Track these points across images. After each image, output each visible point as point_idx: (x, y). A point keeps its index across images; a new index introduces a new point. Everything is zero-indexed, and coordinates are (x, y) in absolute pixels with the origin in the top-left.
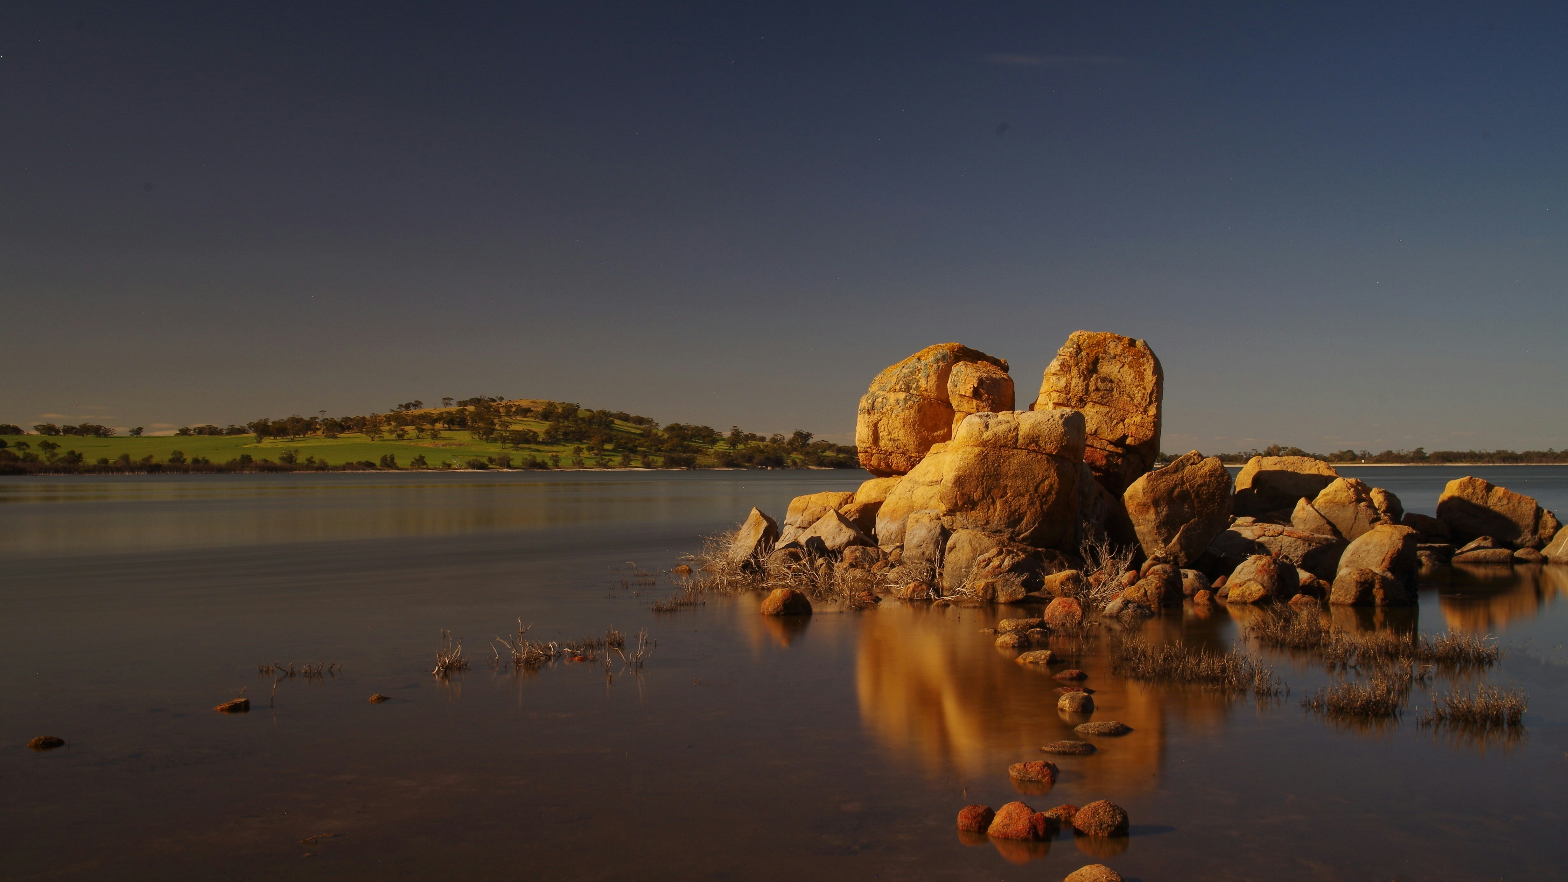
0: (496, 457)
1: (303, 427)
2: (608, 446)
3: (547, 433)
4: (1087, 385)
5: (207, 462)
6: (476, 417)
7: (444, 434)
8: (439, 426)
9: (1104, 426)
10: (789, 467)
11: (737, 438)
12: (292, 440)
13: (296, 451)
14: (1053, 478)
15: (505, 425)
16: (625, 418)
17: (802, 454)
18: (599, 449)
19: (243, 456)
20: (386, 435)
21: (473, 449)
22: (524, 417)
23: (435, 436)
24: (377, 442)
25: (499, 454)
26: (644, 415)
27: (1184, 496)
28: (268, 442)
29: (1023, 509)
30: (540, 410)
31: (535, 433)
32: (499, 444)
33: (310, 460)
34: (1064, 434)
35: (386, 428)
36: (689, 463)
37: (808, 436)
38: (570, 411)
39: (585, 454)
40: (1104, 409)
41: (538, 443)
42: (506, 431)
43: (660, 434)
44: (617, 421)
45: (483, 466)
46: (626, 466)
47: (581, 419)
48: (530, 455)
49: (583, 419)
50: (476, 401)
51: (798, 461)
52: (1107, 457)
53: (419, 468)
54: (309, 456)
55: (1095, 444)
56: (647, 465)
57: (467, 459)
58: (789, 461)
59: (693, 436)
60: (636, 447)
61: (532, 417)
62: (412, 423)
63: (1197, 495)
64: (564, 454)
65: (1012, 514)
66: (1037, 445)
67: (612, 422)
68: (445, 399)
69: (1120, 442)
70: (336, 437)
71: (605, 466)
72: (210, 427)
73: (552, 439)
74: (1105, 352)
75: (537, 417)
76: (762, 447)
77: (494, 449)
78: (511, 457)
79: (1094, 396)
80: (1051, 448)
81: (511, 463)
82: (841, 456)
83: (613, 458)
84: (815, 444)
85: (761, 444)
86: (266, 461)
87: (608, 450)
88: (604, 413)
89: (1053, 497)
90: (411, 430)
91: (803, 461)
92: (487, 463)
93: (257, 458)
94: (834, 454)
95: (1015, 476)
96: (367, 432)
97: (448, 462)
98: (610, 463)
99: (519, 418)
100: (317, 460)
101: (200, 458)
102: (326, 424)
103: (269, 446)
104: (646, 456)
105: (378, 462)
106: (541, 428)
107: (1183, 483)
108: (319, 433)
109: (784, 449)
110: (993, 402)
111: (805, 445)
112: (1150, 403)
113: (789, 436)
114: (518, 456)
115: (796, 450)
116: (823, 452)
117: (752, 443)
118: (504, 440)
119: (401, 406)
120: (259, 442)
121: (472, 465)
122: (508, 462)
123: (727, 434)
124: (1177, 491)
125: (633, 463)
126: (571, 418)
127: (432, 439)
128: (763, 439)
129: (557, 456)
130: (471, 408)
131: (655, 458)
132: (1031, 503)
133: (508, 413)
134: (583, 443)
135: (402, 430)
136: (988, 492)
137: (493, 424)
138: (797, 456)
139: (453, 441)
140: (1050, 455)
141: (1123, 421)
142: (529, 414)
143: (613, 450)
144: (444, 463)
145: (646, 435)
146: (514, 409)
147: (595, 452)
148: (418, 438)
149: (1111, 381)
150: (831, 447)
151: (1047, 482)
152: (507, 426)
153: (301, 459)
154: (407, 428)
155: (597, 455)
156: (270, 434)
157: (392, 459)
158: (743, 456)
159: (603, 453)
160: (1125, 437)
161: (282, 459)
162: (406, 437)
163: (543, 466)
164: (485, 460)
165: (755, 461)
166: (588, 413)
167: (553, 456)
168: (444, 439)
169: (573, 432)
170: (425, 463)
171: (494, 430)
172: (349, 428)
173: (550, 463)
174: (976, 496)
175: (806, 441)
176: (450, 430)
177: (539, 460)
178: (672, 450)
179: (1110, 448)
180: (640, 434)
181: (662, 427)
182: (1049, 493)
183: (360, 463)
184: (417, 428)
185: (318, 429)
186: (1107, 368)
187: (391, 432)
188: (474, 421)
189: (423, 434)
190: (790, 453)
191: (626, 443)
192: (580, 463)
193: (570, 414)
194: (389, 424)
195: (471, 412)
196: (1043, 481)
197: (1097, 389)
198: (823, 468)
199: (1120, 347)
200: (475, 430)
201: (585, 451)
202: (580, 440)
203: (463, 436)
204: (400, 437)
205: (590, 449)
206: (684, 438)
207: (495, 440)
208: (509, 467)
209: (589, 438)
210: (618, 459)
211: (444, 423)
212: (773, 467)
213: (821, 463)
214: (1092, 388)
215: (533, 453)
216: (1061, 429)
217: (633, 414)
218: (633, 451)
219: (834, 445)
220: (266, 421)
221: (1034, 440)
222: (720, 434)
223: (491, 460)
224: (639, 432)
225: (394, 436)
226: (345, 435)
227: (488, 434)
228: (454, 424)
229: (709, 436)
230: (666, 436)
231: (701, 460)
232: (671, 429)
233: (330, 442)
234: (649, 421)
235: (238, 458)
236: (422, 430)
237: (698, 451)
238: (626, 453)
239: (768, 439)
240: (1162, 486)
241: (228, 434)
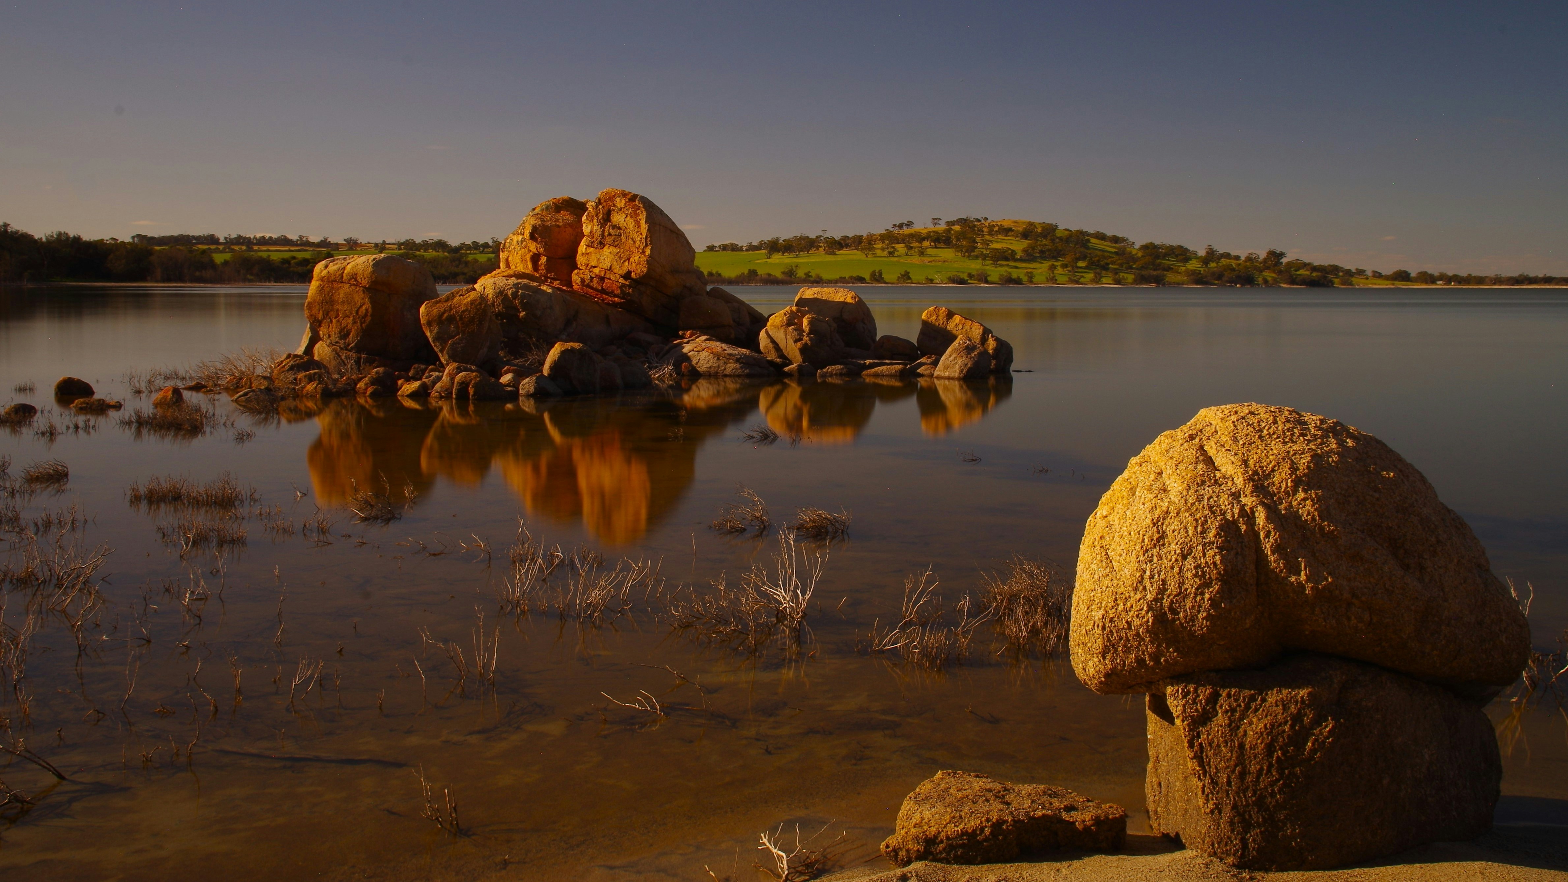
0: (974, 273)
1: (807, 244)
2: (1081, 264)
3: (1025, 251)
4: (603, 231)
5: (720, 275)
6: (961, 236)
7: (930, 251)
8: (926, 244)
9: (615, 263)
10: (1258, 285)
11: (1211, 255)
12: (797, 257)
13: (797, 266)
14: (368, 305)
15: (986, 243)
16: (1101, 237)
17: (1274, 272)
18: (1073, 267)
19: (750, 270)
20: (879, 252)
21: (955, 265)
22: (1006, 236)
23: (922, 253)
24: (870, 258)
25: (977, 270)
26: (1120, 235)
27: (451, 319)
28: (777, 258)
29: (350, 326)
30: (1020, 229)
31: (1013, 251)
32: (980, 261)
33: (808, 275)
34: (373, 272)
35: (879, 245)
36: (1159, 281)
37: (1282, 255)
38: (1049, 230)
39: (1059, 270)
40: (616, 250)
41: (1016, 260)
42: (986, 249)
43: (1134, 252)
44: (1093, 240)
45: (962, 282)
46: (1097, 283)
47: (1058, 238)
48: (1006, 271)
49: (1060, 238)
50: (963, 222)
51: (1269, 279)
52: (620, 287)
53: (904, 282)
54: (806, 271)
55: (613, 278)
56: (1118, 282)
57: (949, 274)
58: (1260, 279)
59: (1165, 255)
60: (1108, 264)
61: (1013, 236)
62: (903, 241)
63: (461, 318)
64: (1040, 271)
65: (342, 330)
66: (356, 280)
67: (1088, 241)
68: (933, 219)
69: (627, 276)
70: (835, 254)
71: (1077, 282)
72: (732, 244)
73: (1029, 257)
74: (614, 205)
75: (1017, 236)
76: (1234, 266)
77: (975, 266)
78: (989, 273)
79: (609, 240)
80: (365, 282)
81: (989, 279)
82: (1314, 274)
83: (1084, 275)
84: (1289, 264)
85: (1234, 263)
86: (769, 275)
87: (1081, 268)
88: (1081, 233)
89: (368, 319)
90: (901, 248)
91: (1274, 279)
92: (966, 278)
93: (761, 272)
94: (1308, 273)
95: (343, 302)
96: (862, 249)
97: (930, 278)
98: (1082, 280)
99: (1000, 237)
100: (813, 274)
101: (714, 272)
102: (827, 242)
103: (777, 261)
104: (1116, 273)
105: (867, 277)
106: (1019, 246)
107: (451, 309)
108: (821, 249)
109: (1256, 268)
110: (546, 244)
111: (1278, 263)
112: (646, 245)
113: (1263, 255)
114: (995, 272)
115: (1268, 268)
116: (1296, 271)
117: (1224, 261)
118: (984, 257)
119: (895, 225)
120: (769, 258)
121: (953, 280)
122: (986, 278)
123: (1202, 253)
124: (446, 315)
125: (1104, 280)
126: (1049, 238)
127: (920, 256)
128: (1237, 258)
129: (1031, 273)
130: (957, 228)
131: (1126, 275)
132: (354, 322)
133: (991, 233)
134: (1057, 261)
135: (893, 247)
136: (327, 314)
137: (975, 242)
138: (1269, 275)
139: (937, 258)
140: (365, 287)
141: (629, 259)
142: (1010, 234)
143: (1086, 267)
144: (927, 278)
145: (1121, 253)
146: (996, 229)
147: (1069, 269)
148: (907, 255)
149: (620, 228)
150: (1305, 265)
151: (364, 308)
152: (988, 245)
153: (801, 273)
154: (897, 246)
155: (1069, 271)
156: (778, 251)
157: (881, 274)
158: (1213, 274)
159: (1076, 270)
160: (629, 272)
161: (783, 273)
162: (896, 254)
163: (1018, 281)
164: (965, 276)
165: (1224, 279)
166: (1067, 233)
167: (1027, 272)
168: (930, 256)
169: (1049, 250)
170: (909, 278)
171: (976, 248)
172: (847, 246)
173: (1025, 279)
174: (320, 316)
175: (1279, 260)
176: (936, 247)
177: (1014, 276)
178: (1142, 268)
179: (621, 280)
180: (1116, 253)
181: (1137, 246)
182: (366, 315)
183: (851, 277)
184: (907, 246)
185: (821, 247)
186: (618, 218)
187: (883, 249)
188: (958, 239)
189: (912, 252)
190: (1261, 272)
191: (1099, 261)
192: (1053, 280)
193: (1049, 234)
194: (883, 242)
195: (956, 232)
196: (361, 306)
197: (610, 235)
198: (1295, 286)
199: (623, 202)
200: (958, 248)
201: (1059, 268)
202: (1055, 258)
203: (947, 254)
204: (891, 254)
205: (1064, 266)
206: (1157, 257)
207: (977, 257)
208: (987, 282)
209: (1064, 255)
210: (1090, 276)
211: (932, 241)
212: (1242, 285)
213: (1293, 281)
214: (606, 234)
215: (1010, 270)
216: (370, 269)
217: (1109, 233)
218: (1105, 268)
219: (1309, 264)
220: (778, 239)
221: (354, 277)
222: (1195, 253)
223: (971, 276)
224: (1113, 250)
225: (885, 253)
226: (844, 251)
227: (970, 251)
228: (940, 243)
229: (1182, 254)
230: (1140, 254)
231: (1171, 277)
232: (1145, 247)
233: (830, 258)
234: (1124, 240)
235: (746, 272)
236: (911, 248)
237: (1169, 269)
238: (1098, 270)
239: (1243, 258)
240: (435, 311)
241: (747, 250)
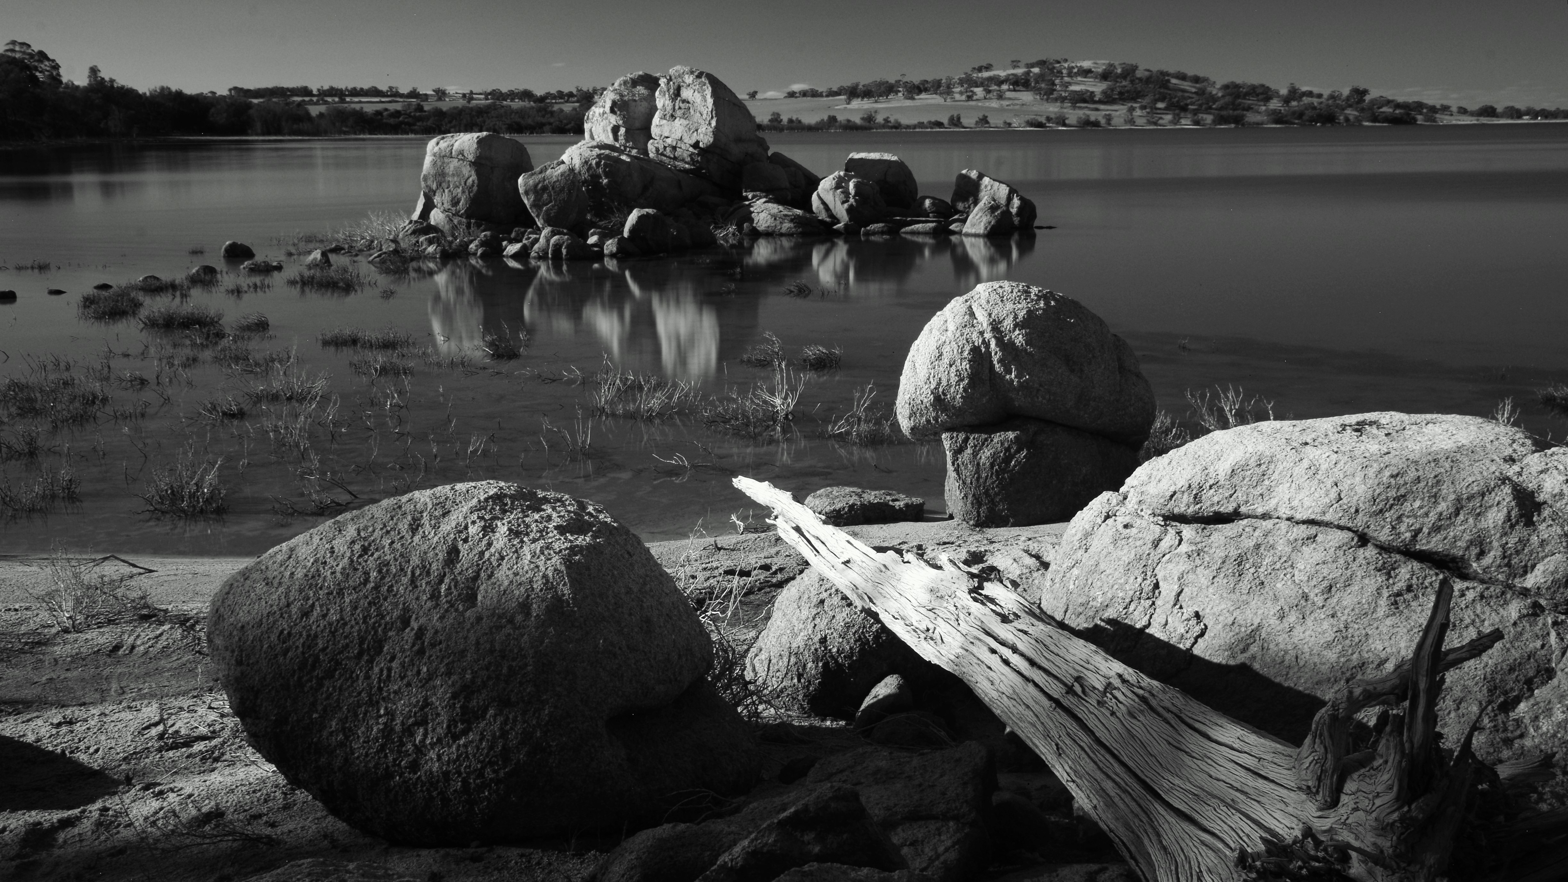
0: (1053, 116)
1: (887, 89)
2: (1160, 105)
3: (1104, 92)
4: (674, 105)
5: (800, 122)
6: (1040, 78)
7: (1009, 94)
8: (1005, 87)
9: (685, 134)
10: (1339, 123)
11: (1294, 94)
12: (876, 102)
13: (876, 112)
14: (474, 177)
15: (1066, 85)
16: (1183, 77)
17: (1356, 110)
18: (1151, 108)
19: (829, 116)
20: (957, 96)
21: (1034, 109)
22: (1085, 77)
23: (1000, 97)
24: (949, 102)
25: (1055, 113)
26: (1201, 74)
27: (545, 188)
28: (856, 104)
29: (460, 195)
30: (1100, 70)
31: (1092, 92)
32: (1058, 104)
33: (886, 120)
34: (477, 149)
35: (958, 89)
36: (1238, 120)
37: (1365, 92)
38: (1129, 72)
39: (1138, 113)
40: (685, 122)
41: (1095, 102)
42: (1065, 91)
43: (1214, 92)
44: (1174, 81)
45: (1040, 125)
46: (1176, 124)
47: (1137, 78)
48: (1084, 114)
49: (1140, 79)
50: (1041, 63)
51: (1351, 118)
52: (690, 156)
53: (982, 126)
54: (885, 117)
55: (684, 147)
56: (1197, 123)
57: (1028, 118)
58: (1342, 118)
59: (1247, 94)
60: (1187, 105)
61: (1091, 77)
62: (981, 84)
63: (553, 188)
64: (1118, 113)
65: (453, 199)
66: (463, 155)
67: (1168, 81)
68: (1013, 62)
69: (696, 145)
70: (914, 99)
71: (1155, 124)
72: (812, 90)
73: (1108, 99)
74: (683, 82)
75: (1096, 78)
76: (1316, 104)
77: (1053, 109)
78: (1067, 116)
79: (679, 113)
80: (471, 157)
81: (1067, 122)
82: (1397, 112)
83: (1163, 116)
84: (1373, 102)
85: (1315, 101)
86: (849, 121)
87: (1160, 109)
88: (1163, 73)
89: (475, 188)
90: (979, 91)
91: (1356, 118)
92: (1044, 121)
93: (841, 118)
94: (1391, 110)
95: (453, 175)
96: (941, 94)
97: (1008, 121)
98: (1161, 122)
99: (1079, 79)
100: (892, 119)
101: (794, 118)
102: (906, 86)
103: (856, 107)
104: (1195, 114)
105: (945, 121)
106: (1098, 88)
108: (900, 94)
109: (1337, 106)
110: (624, 117)
111: (1361, 101)
112: (712, 118)
113: (1346, 92)
114: (1074, 115)
115: (1350, 106)
116: (1379, 108)
117: (1306, 100)
118: (1063, 99)
119: (974, 68)
120: (848, 104)
121: (1031, 124)
122: (1064, 121)
123: (1284, 91)
124: (540, 185)
125: (1183, 121)
126: (1128, 79)
127: (998, 99)
128: (1320, 96)
129: (1109, 115)
130: (1036, 70)
131: (1205, 116)
132: (463, 192)
133: (1070, 75)
134: (1136, 102)
135: (972, 91)
136: (439, 185)
137: (1054, 84)
138: (1351, 113)
139: (1016, 102)
140: (471, 162)
141: (697, 130)
142: (1089, 75)
143: (1166, 109)
144: (1005, 123)
145: (1201, 93)
146: (1075, 70)
147: (1148, 110)
148: (985, 98)
149: (688, 102)
150: (1389, 102)
151: (471, 179)
152: (1067, 87)
153: (880, 119)
154: (976, 90)
155: (1148, 113)
156: (858, 97)
157: (959, 118)
158: (1294, 113)
159: (1155, 111)
160: (698, 142)
161: (862, 119)
162: (975, 97)
163: (1096, 124)
164: (1043, 120)
165: (1305, 118)
166: (1147, 73)
167: (1106, 115)
168: (1010, 99)
169: (1128, 92)
170: (987, 122)
171: (1055, 90)
172: (926, 90)
173: (1103, 121)
174: (434, 187)
175: (1362, 97)
176: (1014, 90)
177: (1092, 119)
178: (1221, 109)
179: (691, 149)
180: (1195, 93)
181: (1218, 86)
182: (473, 185)
183: (930, 122)
184: (985, 90)
185: (900, 91)
186: (686, 93)
187: (961, 93)
188: (1037, 82)
189: (991, 95)
190: (1344, 109)
191: (1178, 102)
192: (1132, 121)
193: (1128, 74)
194: (962, 86)
195: (1035, 74)
196: (468, 178)
197: (680, 108)
198: (1377, 124)
199: (691, 78)
200: (1037, 90)
201: (1138, 110)
202: (1134, 99)
203: (1026, 97)
204: (970, 98)
205: (1143, 108)
206: (1238, 96)
207: (1056, 100)
208: (1064, 125)
209: (1143, 96)
210: (1169, 117)
211: (1010, 84)
212: (1323, 123)
213: (1375, 119)
214: (677, 107)
215: (1088, 112)
216: (475, 146)
217: (1190, 73)
218: (1184, 109)
219: (1392, 101)
220: (857, 85)
221: (461, 153)
222: (1277, 92)
223: (1049, 119)
224: (1194, 90)
225: (964, 97)
226: (923, 96)
227: (1048, 94)
228: (1018, 85)
229: (1264, 93)
230: (1220, 95)
231: (1251, 117)
232: (1226, 87)
233: (908, 103)
234: (1206, 80)
235: (826, 118)
236: (989, 92)
237: (1249, 108)
238: (1177, 111)
239: (1325, 96)
241: (827, 96)
